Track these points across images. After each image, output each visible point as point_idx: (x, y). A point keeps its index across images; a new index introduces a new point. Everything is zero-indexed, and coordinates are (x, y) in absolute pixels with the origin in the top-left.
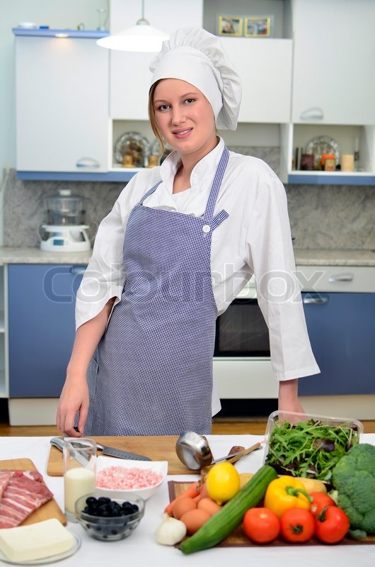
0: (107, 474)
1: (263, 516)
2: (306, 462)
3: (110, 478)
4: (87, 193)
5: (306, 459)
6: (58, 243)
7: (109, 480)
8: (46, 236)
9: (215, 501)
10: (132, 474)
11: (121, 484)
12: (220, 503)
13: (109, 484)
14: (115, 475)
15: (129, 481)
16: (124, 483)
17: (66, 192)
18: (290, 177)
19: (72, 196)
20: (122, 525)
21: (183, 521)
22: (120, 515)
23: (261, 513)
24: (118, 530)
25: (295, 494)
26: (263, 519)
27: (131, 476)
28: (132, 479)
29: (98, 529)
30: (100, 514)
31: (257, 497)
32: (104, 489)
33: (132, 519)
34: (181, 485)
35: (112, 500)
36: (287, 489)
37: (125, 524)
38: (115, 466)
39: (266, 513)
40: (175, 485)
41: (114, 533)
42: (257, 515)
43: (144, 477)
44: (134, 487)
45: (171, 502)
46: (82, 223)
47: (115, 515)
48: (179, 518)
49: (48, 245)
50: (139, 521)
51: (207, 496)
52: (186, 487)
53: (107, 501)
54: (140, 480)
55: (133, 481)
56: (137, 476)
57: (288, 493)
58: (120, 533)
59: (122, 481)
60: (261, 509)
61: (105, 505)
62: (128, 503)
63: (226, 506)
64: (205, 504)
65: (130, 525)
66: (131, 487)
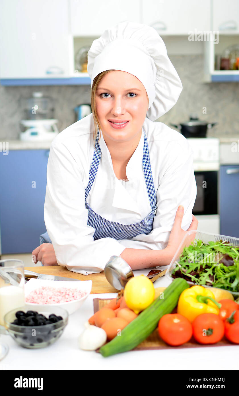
0: (38, 292)
1: (176, 321)
2: (206, 272)
3: (40, 296)
4: (54, 95)
5: (206, 270)
6: (34, 134)
7: (39, 298)
8: (24, 129)
9: (132, 310)
10: (60, 292)
11: (49, 300)
12: (137, 312)
13: (38, 301)
14: (45, 292)
15: (56, 297)
16: (52, 299)
17: (38, 95)
18: (213, 77)
19: (44, 97)
20: (46, 333)
21: (104, 329)
22: (44, 324)
23: (174, 318)
24: (42, 338)
25: (205, 302)
26: (176, 324)
27: (59, 294)
28: (60, 296)
29: (25, 338)
30: (27, 324)
31: (170, 305)
32: (33, 304)
33: (55, 327)
34: (105, 301)
35: (39, 313)
36: (197, 297)
37: (50, 332)
38: (45, 286)
39: (178, 318)
40: (100, 301)
41: (40, 341)
42: (171, 321)
43: (71, 294)
44: (60, 302)
45: (94, 313)
46: (52, 118)
47: (40, 324)
48: (100, 326)
49: (26, 136)
50: (62, 330)
51: (126, 307)
52: (109, 302)
53: (35, 314)
54: (67, 296)
55: (60, 298)
56: (64, 294)
57: (198, 301)
58: (45, 341)
59: (50, 298)
60: (175, 315)
61: (33, 317)
62: (54, 315)
63: (142, 314)
64: (124, 312)
65: (55, 333)
66: (58, 302)
